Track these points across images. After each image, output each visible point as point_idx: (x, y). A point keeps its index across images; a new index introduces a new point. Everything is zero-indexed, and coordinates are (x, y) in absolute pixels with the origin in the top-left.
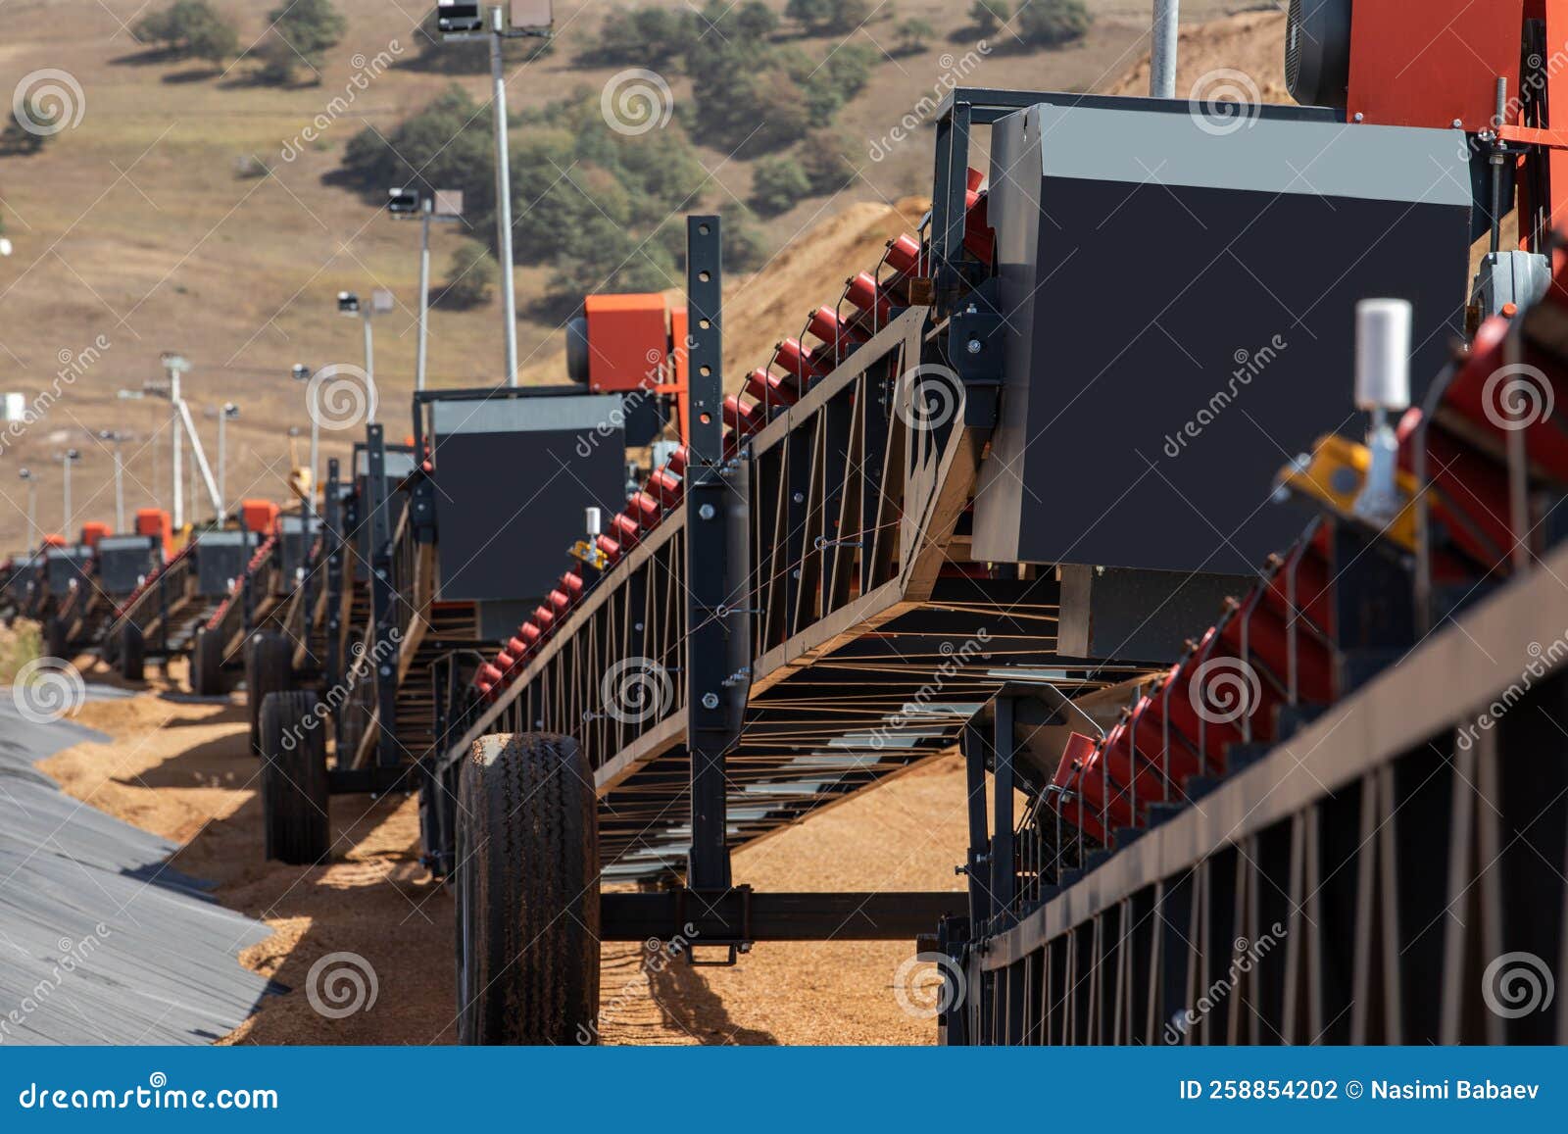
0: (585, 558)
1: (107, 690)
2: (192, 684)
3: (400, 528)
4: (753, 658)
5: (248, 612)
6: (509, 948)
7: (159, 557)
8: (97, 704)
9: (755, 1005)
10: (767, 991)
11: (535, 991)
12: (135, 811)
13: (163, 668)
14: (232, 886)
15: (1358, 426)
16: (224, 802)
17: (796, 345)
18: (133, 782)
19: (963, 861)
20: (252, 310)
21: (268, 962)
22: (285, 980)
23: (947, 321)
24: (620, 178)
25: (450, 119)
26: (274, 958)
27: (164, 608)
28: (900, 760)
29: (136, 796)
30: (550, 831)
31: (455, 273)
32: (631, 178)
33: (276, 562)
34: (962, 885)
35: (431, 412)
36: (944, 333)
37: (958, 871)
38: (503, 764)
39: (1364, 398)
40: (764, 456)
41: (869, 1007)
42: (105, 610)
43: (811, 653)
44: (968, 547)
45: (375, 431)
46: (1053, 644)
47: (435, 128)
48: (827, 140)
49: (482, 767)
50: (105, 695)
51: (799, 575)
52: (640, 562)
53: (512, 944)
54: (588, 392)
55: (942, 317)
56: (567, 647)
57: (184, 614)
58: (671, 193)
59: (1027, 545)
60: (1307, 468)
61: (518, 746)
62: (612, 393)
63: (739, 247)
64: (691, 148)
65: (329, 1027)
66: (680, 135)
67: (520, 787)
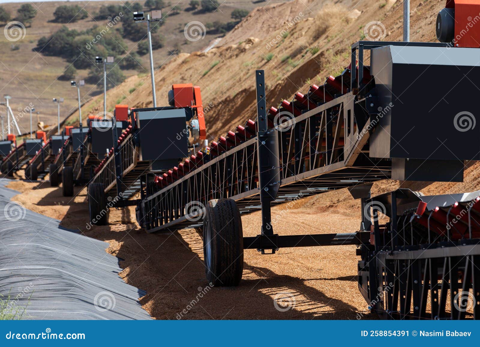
2: (26, 177)
4: (281, 179)
12: (42, 212)
13: (16, 173)
18: (38, 204)
21: (114, 252)
23: (364, 99)
24: (105, 47)
25: (63, 34)
26: (116, 251)
27: (43, 159)
29: (41, 208)
30: (231, 223)
31: (66, 72)
32: (108, 47)
33: (51, 146)
35: (137, 114)
36: (363, 102)
38: (217, 207)
43: (306, 178)
44: (368, 153)
47: (60, 36)
48: (156, 36)
49: (212, 208)
55: (362, 98)
58: (118, 50)
62: (180, 108)
63: (135, 63)
64: (123, 39)
66: (119, 36)
67: (222, 212)
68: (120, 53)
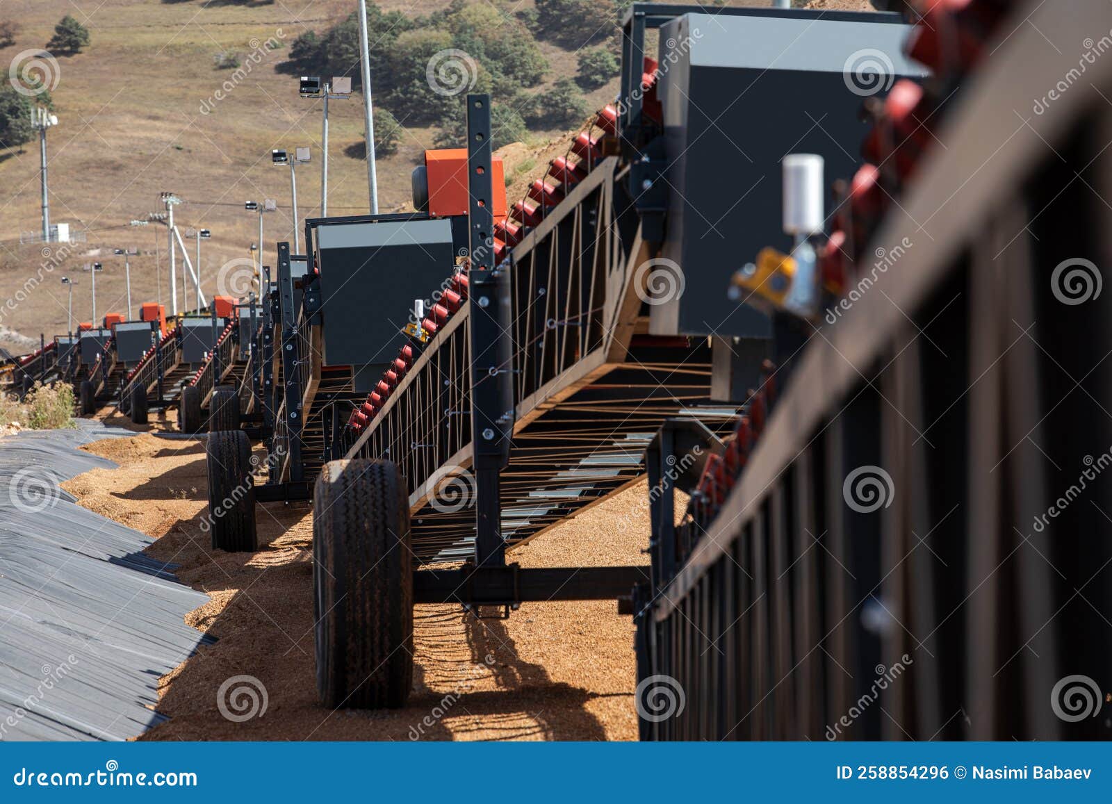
0: (414, 335)
1: (121, 430)
2: (179, 426)
3: (301, 315)
4: (516, 403)
5: (217, 374)
6: (349, 610)
7: (157, 336)
8: (108, 440)
9: (537, 646)
10: (548, 636)
11: (368, 640)
12: (128, 516)
13: (162, 414)
14: (188, 567)
15: (787, 244)
16: (188, 508)
17: (541, 183)
18: (128, 495)
19: (647, 544)
20: (229, 161)
21: (204, 621)
22: (215, 633)
23: (628, 168)
24: (485, 64)
26: (209, 618)
27: (160, 372)
28: (633, 473)
29: (129, 505)
30: (376, 528)
32: (492, 64)
33: (235, 339)
34: (646, 561)
35: (317, 232)
36: (627, 175)
37: (643, 552)
38: (343, 481)
39: (790, 225)
40: (520, 263)
41: (617, 646)
42: (120, 375)
43: (550, 400)
44: (647, 325)
45: (283, 247)
46: (708, 392)
47: (354, 32)
49: (329, 483)
50: (118, 434)
51: (543, 345)
52: (446, 337)
53: (351, 607)
54: (428, 218)
55: (625, 164)
56: (403, 397)
57: (174, 376)
58: (520, 74)
59: (684, 322)
60: (753, 276)
61: (353, 468)
62: (445, 218)
63: (569, 111)
64: (535, 43)
65: (237, 666)
66: (526, 33)
67: (355, 497)
68: (527, 83)
